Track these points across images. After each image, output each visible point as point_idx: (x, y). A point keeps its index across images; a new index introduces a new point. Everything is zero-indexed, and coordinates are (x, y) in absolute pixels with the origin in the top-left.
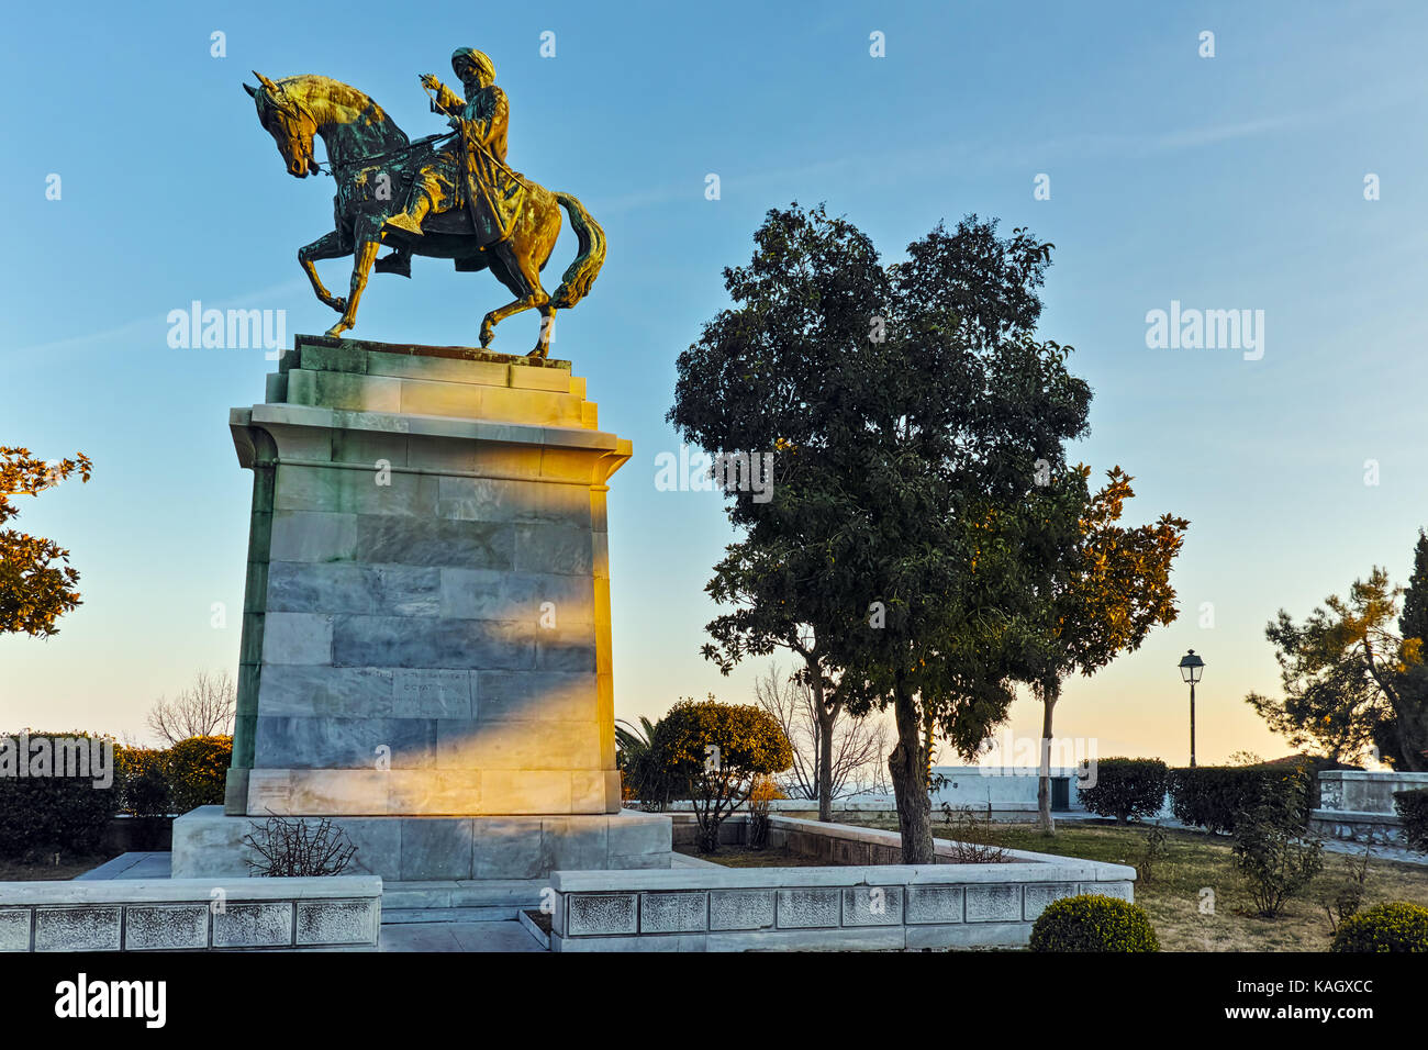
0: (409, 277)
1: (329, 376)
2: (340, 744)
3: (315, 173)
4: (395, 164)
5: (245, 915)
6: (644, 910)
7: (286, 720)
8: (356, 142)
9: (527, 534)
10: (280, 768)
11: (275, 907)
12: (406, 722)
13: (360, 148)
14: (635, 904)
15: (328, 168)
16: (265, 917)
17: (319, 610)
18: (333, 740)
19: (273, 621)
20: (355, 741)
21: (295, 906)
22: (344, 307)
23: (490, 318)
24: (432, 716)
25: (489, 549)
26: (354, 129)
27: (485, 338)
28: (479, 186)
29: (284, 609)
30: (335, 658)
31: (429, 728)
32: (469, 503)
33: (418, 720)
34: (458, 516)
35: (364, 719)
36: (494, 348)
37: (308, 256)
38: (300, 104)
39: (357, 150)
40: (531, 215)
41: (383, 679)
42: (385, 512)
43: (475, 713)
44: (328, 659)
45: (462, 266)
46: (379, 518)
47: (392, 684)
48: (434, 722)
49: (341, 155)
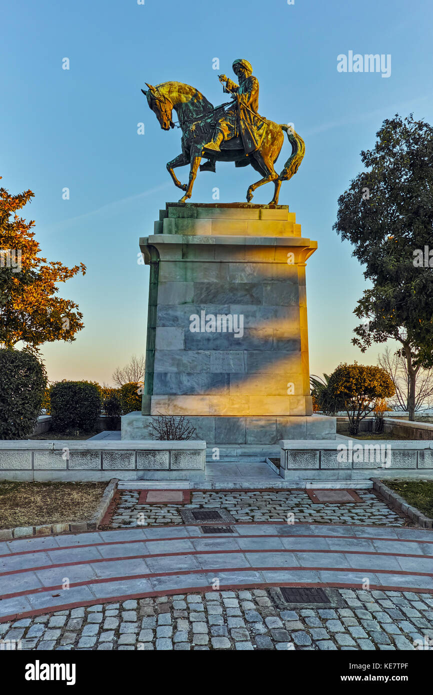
0: (215, 172)
1: (180, 220)
2: (189, 384)
3: (173, 128)
4: (207, 119)
5: (149, 456)
6: (322, 458)
7: (166, 374)
8: (190, 111)
9: (269, 288)
10: (164, 395)
11: (162, 453)
12: (216, 374)
13: (192, 114)
14: (318, 455)
15: (178, 124)
16: (158, 457)
17: (178, 326)
18: (185, 383)
19: (159, 331)
20: (194, 383)
21: (170, 453)
22: (187, 188)
23: (251, 188)
24: (227, 372)
25: (252, 296)
26: (189, 104)
27: (249, 198)
28: (245, 125)
29: (164, 326)
30: (186, 347)
31: (226, 377)
32: (243, 275)
33: (221, 373)
34: (238, 281)
35: (199, 373)
36: (253, 202)
37: (171, 166)
38: (166, 96)
39: (191, 114)
40: (270, 137)
41: (206, 355)
42: (206, 281)
43: (246, 370)
44: (182, 347)
45: (239, 164)
46: (203, 283)
47: (210, 358)
48: (229, 374)
49: (184, 118)
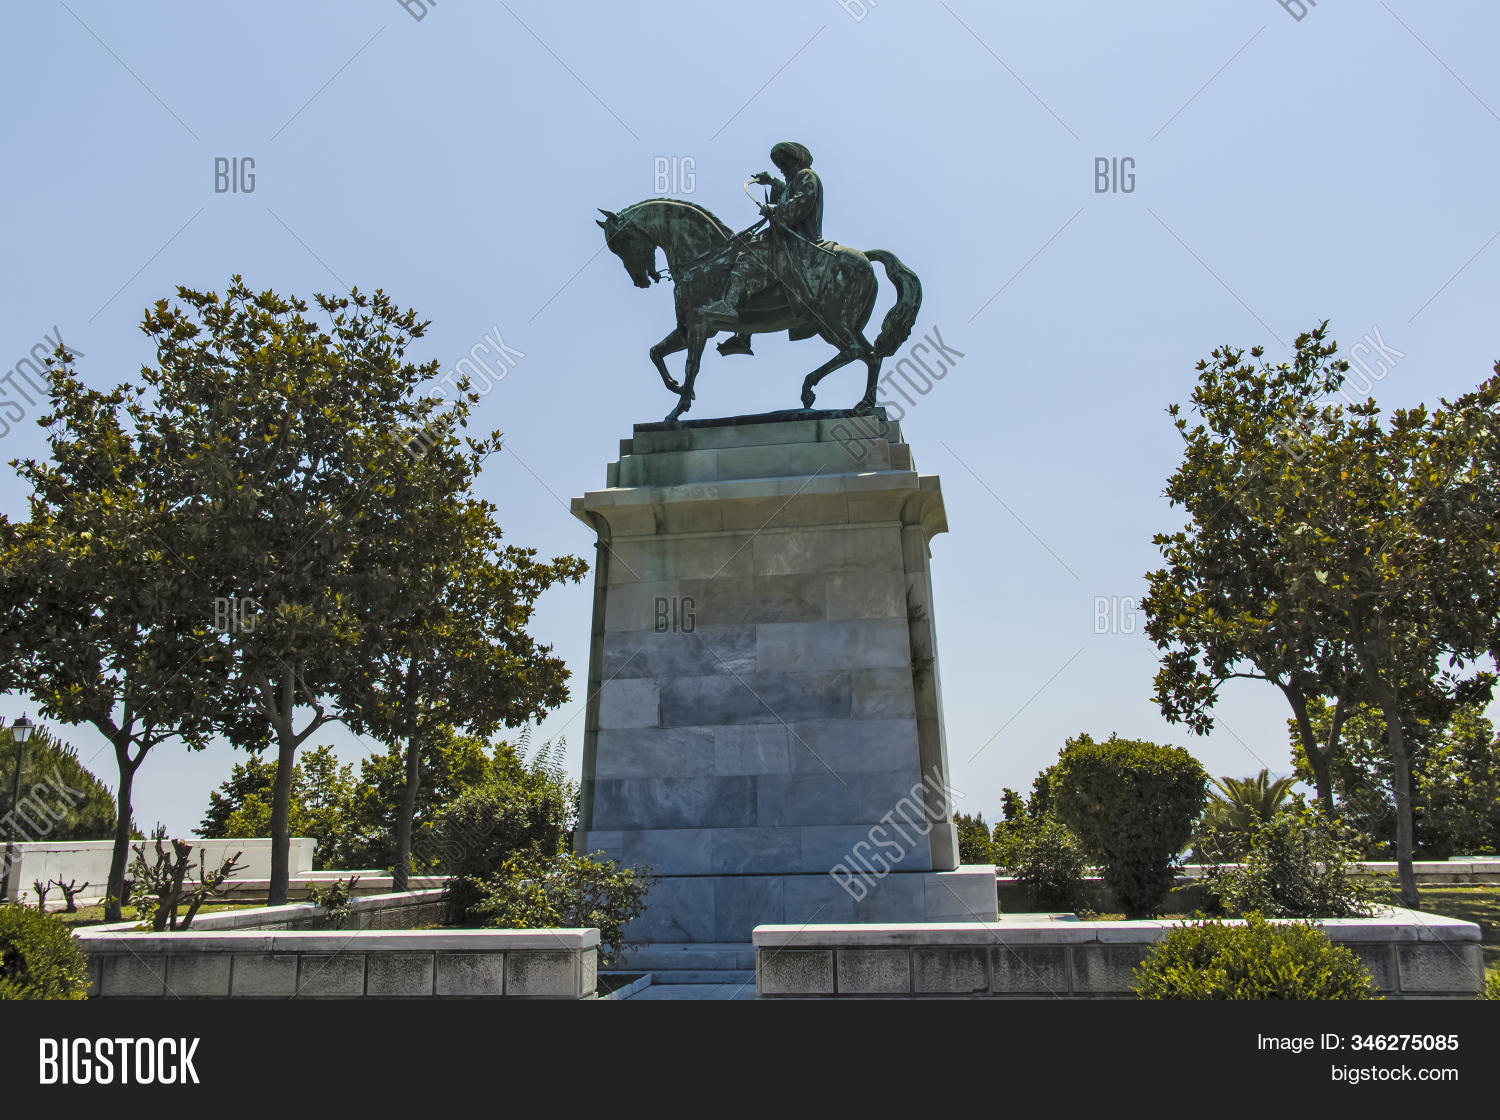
1: (654, 457)
2: (668, 804)
3: (657, 281)
4: (719, 258)
7: (620, 783)
8: (688, 248)
9: (838, 582)
10: (615, 829)
12: (727, 781)
13: (691, 251)
15: (666, 274)
17: (647, 675)
18: (660, 799)
19: (607, 686)
20: (680, 801)
23: (813, 379)
24: (753, 773)
25: (801, 602)
26: (686, 236)
27: (808, 397)
29: (617, 677)
30: (662, 719)
31: (749, 784)
32: (781, 558)
33: (738, 777)
34: (771, 572)
35: (690, 778)
36: (816, 406)
37: (658, 354)
38: (640, 227)
39: (688, 253)
40: (840, 277)
41: (704, 736)
42: (704, 576)
43: (793, 767)
44: (655, 721)
45: (795, 336)
46: (699, 581)
47: (713, 742)
48: (754, 779)
49: (676, 261)
